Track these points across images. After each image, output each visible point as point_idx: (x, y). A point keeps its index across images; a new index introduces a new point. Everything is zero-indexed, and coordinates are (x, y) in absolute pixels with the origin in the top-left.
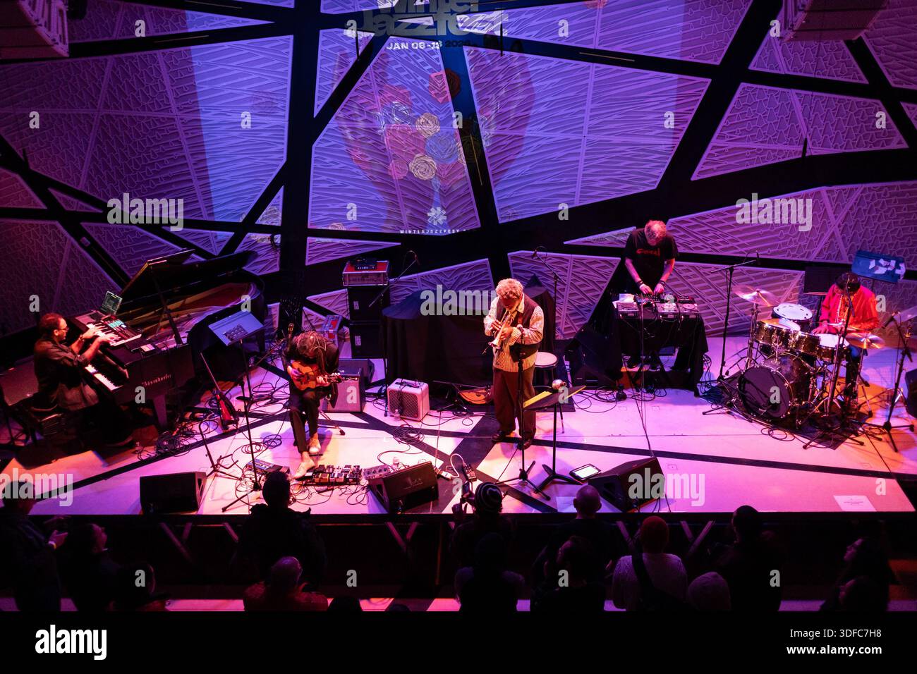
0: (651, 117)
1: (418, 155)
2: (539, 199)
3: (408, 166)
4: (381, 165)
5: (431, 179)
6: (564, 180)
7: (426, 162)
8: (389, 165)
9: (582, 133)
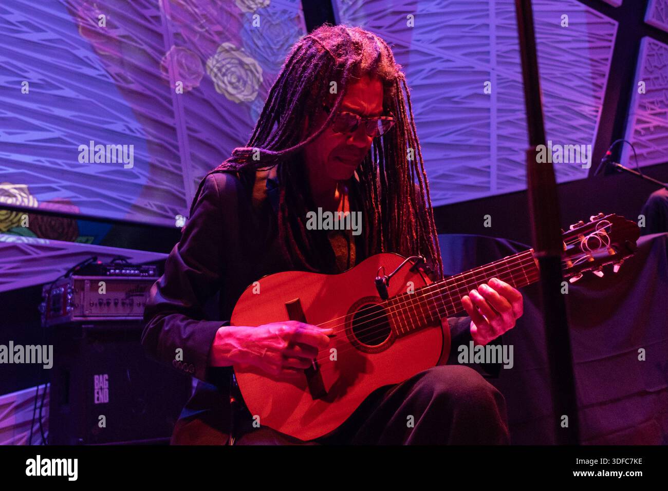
0: (567, 58)
1: (226, 45)
2: (441, 172)
3: (204, 63)
4: (144, 51)
5: (252, 102)
6: (473, 141)
7: (241, 64)
8: (163, 53)
9: (488, 61)
